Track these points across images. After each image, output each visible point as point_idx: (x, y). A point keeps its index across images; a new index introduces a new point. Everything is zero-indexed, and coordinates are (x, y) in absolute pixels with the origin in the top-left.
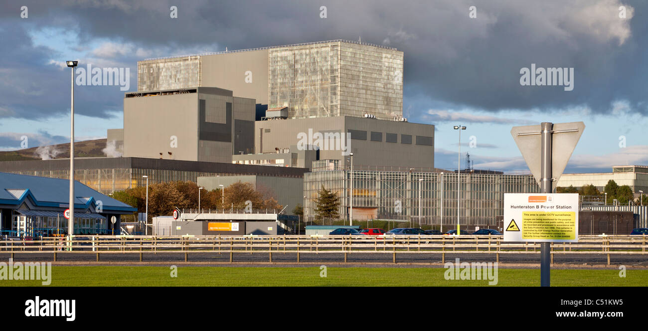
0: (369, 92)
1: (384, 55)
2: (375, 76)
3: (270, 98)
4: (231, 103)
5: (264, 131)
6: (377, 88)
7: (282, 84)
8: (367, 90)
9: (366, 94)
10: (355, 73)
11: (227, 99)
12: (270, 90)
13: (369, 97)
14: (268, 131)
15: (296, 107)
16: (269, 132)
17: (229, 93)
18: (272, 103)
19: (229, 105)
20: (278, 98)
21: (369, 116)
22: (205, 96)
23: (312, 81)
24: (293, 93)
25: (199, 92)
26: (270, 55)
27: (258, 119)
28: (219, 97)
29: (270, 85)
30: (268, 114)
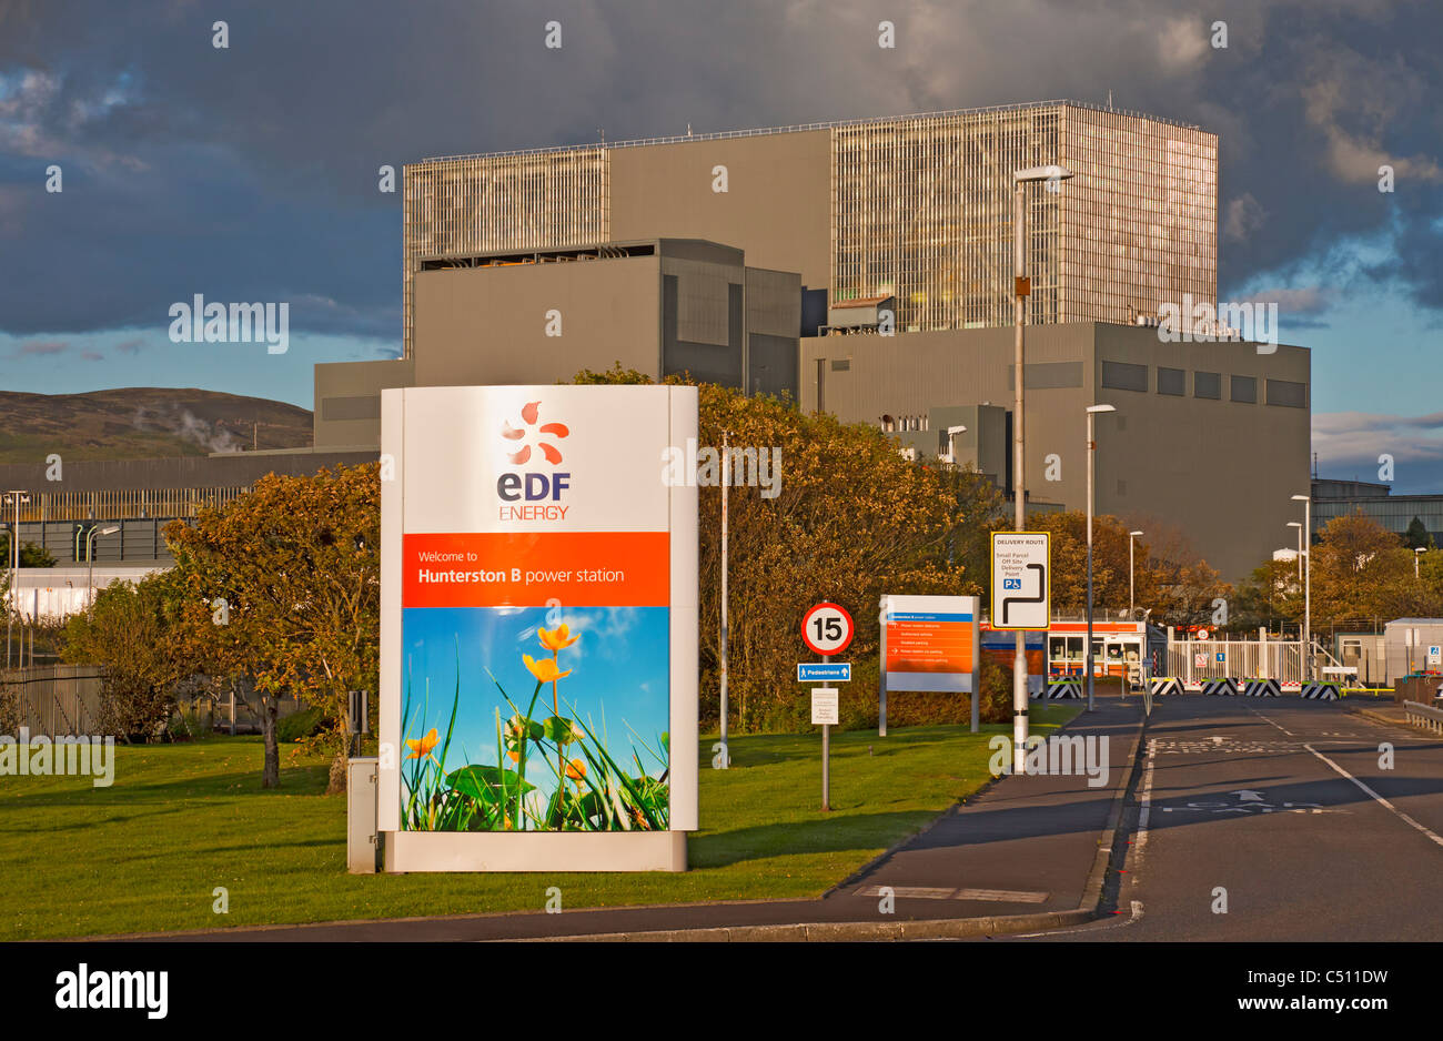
0: (1135, 251)
1: (1171, 144)
2: (1147, 205)
3: (833, 271)
4: (741, 286)
5: (827, 366)
6: (1154, 243)
7: (873, 229)
8: (1129, 245)
9: (1128, 256)
10: (1102, 197)
11: (731, 274)
12: (834, 247)
13: (1135, 266)
14: (841, 366)
15: (920, 297)
16: (847, 368)
17: (736, 256)
18: (841, 284)
19: (735, 290)
20: (864, 270)
21: (1150, 323)
22: (676, 266)
23: (975, 220)
24: (911, 257)
25: (663, 253)
26: (835, 147)
27: (808, 331)
28: (710, 267)
29: (834, 233)
30: (835, 318)
